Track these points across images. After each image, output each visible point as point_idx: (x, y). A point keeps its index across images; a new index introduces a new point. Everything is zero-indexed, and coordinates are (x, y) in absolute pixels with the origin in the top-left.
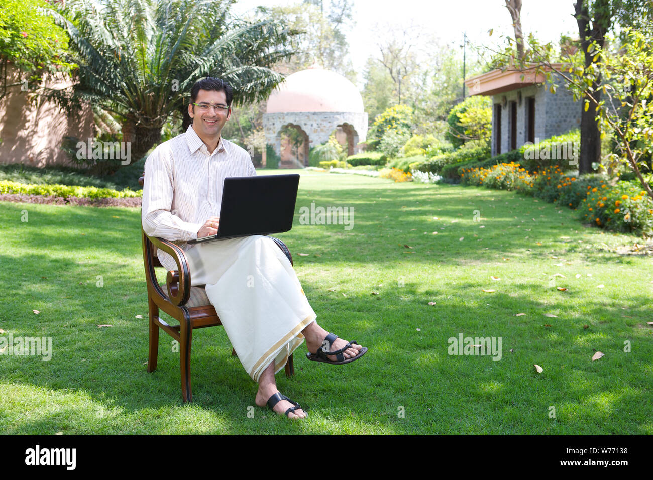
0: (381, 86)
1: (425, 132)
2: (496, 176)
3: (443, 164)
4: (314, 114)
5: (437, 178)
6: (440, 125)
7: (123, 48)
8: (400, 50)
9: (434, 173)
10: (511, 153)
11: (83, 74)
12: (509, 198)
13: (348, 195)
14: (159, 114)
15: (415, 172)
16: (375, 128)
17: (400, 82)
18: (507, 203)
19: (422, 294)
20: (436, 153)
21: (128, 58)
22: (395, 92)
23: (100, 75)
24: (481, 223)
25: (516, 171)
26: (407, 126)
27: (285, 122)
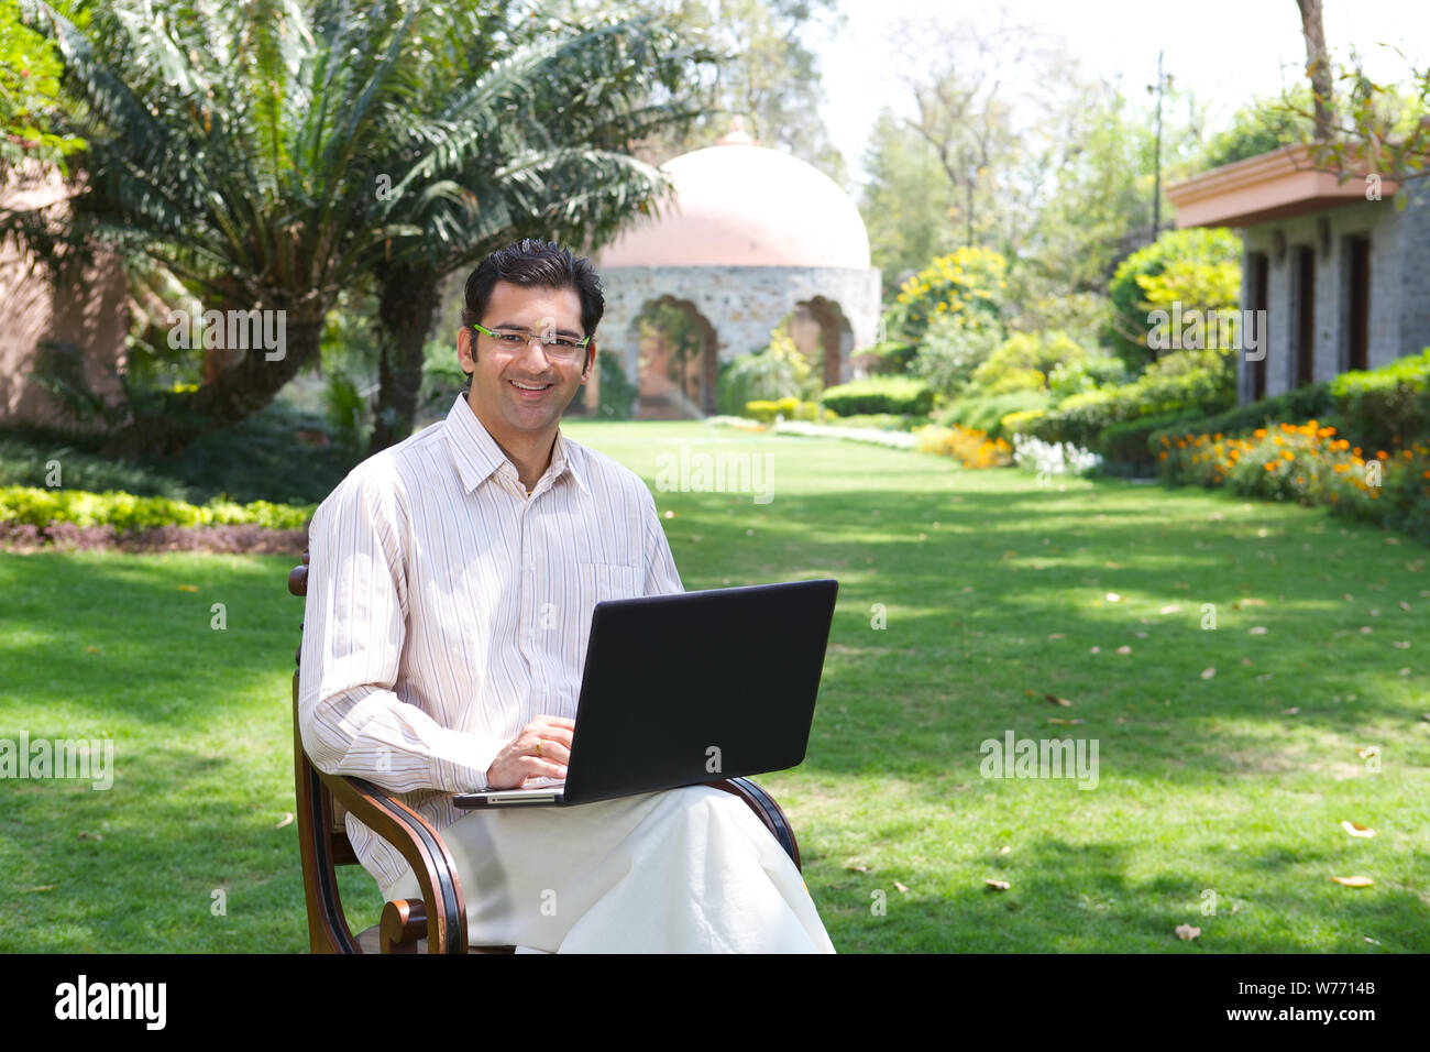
0: (913, 194)
1: (1041, 325)
2: (1263, 461)
3: (1102, 419)
4: (734, 270)
5: (1087, 460)
6: (1084, 305)
7: (217, 95)
8: (968, 96)
9: (1078, 446)
10: (1299, 393)
11: (100, 166)
12: (1309, 529)
13: (841, 513)
14: (315, 283)
15: (1022, 442)
16: (900, 310)
17: (971, 184)
18: (1307, 547)
19: (1140, 891)
20: (1078, 384)
21: (229, 123)
22: (954, 212)
23: (149, 171)
24: (1253, 618)
25: (1322, 450)
26: (989, 305)
27: (652, 291)
